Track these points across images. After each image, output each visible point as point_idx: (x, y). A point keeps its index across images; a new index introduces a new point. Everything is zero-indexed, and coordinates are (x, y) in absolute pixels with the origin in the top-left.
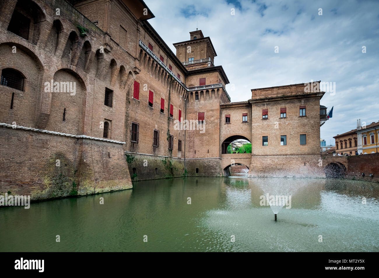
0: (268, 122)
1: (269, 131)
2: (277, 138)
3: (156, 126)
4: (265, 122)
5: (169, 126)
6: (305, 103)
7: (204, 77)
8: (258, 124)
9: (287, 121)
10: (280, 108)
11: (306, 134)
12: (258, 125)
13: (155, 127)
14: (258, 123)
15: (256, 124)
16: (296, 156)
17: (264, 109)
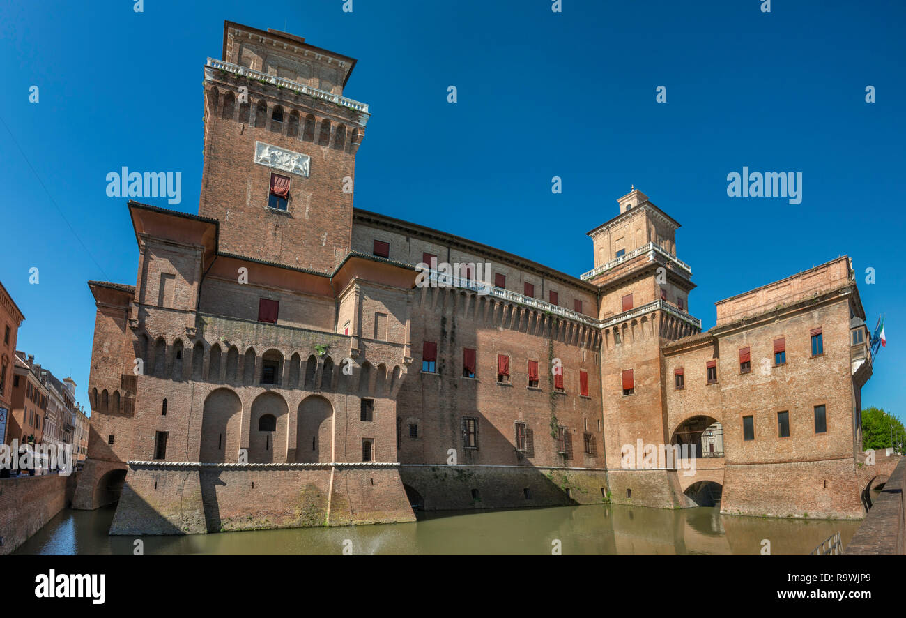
0: (751, 379)
1: (754, 401)
2: (770, 419)
3: (520, 414)
4: (747, 381)
5: (553, 410)
6: (822, 319)
7: (629, 292)
8: (733, 386)
9: (787, 372)
10: (773, 339)
11: (826, 402)
12: (732, 390)
13: (516, 417)
14: (733, 383)
15: (729, 388)
16: (808, 463)
17: (742, 347)
